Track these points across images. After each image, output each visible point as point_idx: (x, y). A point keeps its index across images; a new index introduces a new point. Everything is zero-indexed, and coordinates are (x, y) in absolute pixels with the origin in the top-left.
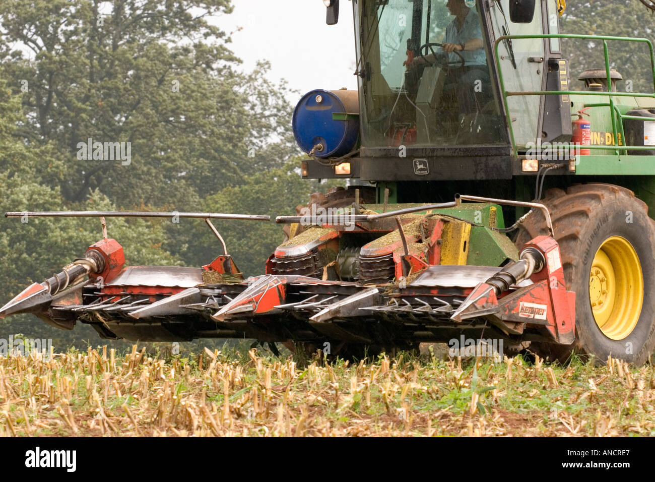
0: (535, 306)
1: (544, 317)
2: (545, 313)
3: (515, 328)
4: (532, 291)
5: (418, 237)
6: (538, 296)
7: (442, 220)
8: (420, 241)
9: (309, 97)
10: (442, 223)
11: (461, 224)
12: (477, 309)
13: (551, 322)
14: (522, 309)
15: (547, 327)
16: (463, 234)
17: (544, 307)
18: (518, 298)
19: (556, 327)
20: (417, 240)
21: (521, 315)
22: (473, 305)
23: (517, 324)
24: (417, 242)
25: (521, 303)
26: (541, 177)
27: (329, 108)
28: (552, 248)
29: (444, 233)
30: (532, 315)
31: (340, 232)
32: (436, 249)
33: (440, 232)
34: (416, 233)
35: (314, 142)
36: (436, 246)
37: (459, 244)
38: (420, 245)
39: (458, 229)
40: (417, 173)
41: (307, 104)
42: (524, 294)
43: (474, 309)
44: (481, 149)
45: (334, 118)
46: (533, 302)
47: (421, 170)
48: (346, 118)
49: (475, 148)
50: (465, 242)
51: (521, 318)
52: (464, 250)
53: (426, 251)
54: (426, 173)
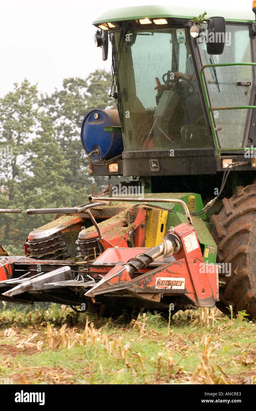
0: (172, 279)
1: (182, 287)
2: (183, 285)
3: (153, 298)
4: (168, 268)
5: (125, 222)
6: (175, 272)
7: (145, 208)
8: (126, 225)
9: (91, 115)
10: (145, 211)
11: (159, 211)
12: (110, 286)
13: (190, 289)
14: (158, 282)
15: (186, 294)
16: (160, 219)
17: (183, 279)
18: (154, 274)
19: (195, 294)
20: (124, 225)
21: (156, 287)
22: (106, 283)
23: (156, 294)
24: (124, 226)
25: (157, 278)
26: (227, 172)
27: (103, 122)
28: (189, 233)
29: (147, 218)
30: (169, 287)
31: (83, 218)
32: (141, 231)
33: (143, 218)
34: (124, 219)
35: (94, 148)
36: (140, 229)
37: (157, 227)
38: (126, 228)
39: (157, 215)
40: (152, 170)
41: (89, 120)
42: (160, 271)
43: (106, 286)
44: (193, 152)
45: (105, 130)
46: (170, 276)
47: (155, 167)
48: (111, 130)
49: (188, 151)
50: (162, 225)
51: (157, 290)
52: (162, 231)
53: (130, 233)
54: (158, 170)
